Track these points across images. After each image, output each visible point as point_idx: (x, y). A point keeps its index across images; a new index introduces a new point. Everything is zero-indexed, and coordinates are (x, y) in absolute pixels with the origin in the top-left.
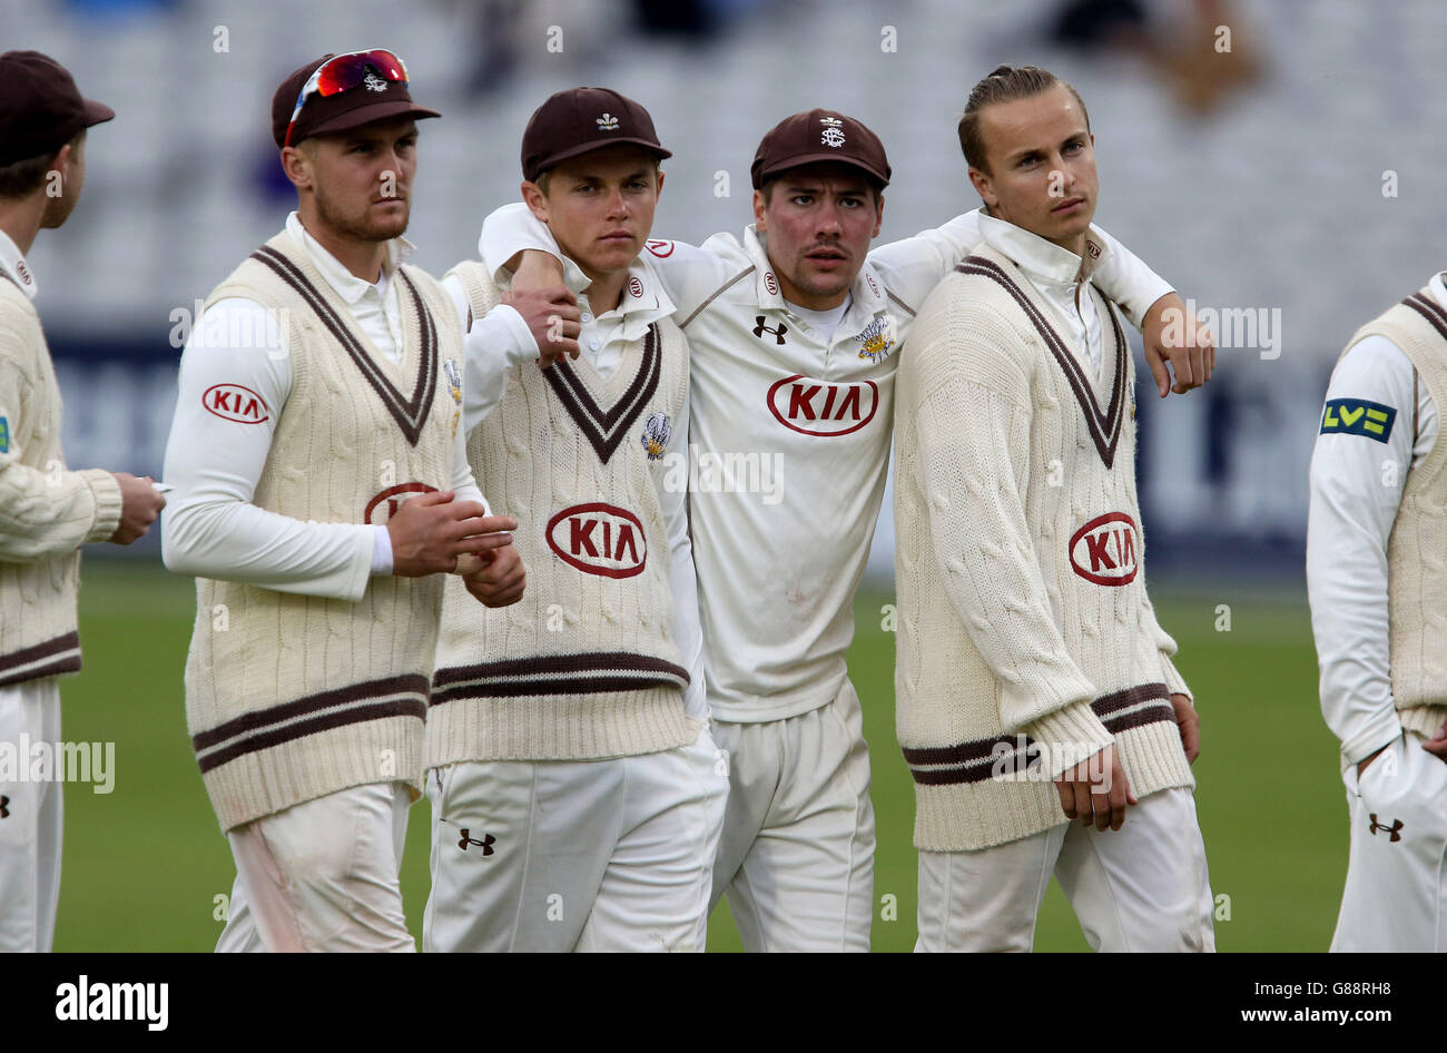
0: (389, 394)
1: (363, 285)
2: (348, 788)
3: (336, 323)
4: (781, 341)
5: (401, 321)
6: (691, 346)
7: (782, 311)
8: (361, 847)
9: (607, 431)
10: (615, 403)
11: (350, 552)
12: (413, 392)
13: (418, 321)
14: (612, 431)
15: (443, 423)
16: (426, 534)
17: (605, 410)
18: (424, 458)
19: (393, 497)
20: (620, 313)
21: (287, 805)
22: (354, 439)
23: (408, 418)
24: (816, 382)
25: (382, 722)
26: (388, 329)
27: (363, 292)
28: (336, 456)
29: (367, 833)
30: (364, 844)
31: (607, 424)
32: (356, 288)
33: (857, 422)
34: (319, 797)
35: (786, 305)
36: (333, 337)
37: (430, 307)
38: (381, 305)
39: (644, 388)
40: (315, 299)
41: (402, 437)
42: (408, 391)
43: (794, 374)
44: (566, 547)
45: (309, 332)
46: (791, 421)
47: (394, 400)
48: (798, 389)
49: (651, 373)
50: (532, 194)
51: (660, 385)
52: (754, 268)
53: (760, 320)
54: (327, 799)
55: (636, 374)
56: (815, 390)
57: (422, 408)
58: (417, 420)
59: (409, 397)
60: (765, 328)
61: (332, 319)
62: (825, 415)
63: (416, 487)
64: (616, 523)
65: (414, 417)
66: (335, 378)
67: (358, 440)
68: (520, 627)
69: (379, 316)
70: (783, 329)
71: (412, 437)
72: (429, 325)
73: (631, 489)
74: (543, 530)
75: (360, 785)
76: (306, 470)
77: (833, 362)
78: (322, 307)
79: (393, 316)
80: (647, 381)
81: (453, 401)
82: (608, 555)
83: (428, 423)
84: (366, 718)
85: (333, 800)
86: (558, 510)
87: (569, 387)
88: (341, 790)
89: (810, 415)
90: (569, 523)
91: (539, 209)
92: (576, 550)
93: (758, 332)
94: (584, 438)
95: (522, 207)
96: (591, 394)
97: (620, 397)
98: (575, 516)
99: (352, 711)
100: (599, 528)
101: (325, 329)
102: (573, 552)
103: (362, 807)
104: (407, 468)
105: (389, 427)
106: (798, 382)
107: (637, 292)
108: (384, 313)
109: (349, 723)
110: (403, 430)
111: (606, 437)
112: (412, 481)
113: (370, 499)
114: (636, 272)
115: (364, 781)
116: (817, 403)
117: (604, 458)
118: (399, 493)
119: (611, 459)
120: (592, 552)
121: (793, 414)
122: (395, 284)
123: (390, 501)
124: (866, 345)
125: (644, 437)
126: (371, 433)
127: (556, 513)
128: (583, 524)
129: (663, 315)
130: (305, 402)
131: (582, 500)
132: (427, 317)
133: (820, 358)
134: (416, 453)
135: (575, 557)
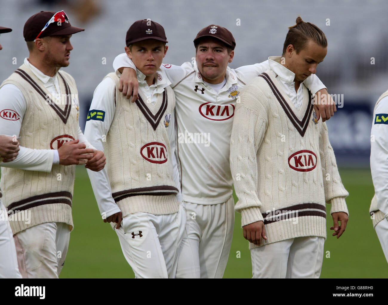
0: (57, 109)
1: (48, 78)
2: (43, 223)
3: (40, 90)
4: (203, 93)
5: (60, 88)
6: (175, 94)
7: (202, 83)
8: (46, 241)
9: (155, 120)
10: (157, 112)
11: (47, 158)
12: (65, 108)
13: (65, 87)
14: (157, 121)
15: (74, 117)
16: (70, 152)
17: (154, 114)
18: (69, 127)
19: (59, 139)
20: (156, 85)
21: (25, 228)
22: (47, 123)
23: (63, 116)
24: (214, 104)
25: (54, 204)
26: (56, 90)
27: (48, 79)
28: (41, 128)
29: (48, 237)
30: (47, 240)
31: (155, 119)
32: (46, 78)
33: (228, 117)
34: (34, 226)
35: (204, 82)
36: (39, 94)
37: (68, 83)
38: (54, 83)
39: (164, 107)
40: (33, 83)
41: (62, 121)
42: (63, 108)
43: (207, 102)
44: (146, 156)
45: (31, 93)
46: (207, 116)
47: (59, 111)
48: (208, 106)
49: (165, 102)
50: (127, 51)
51: (168, 105)
52: (195, 71)
53: (197, 87)
54: (37, 227)
55: (162, 103)
56: (213, 107)
57: (67, 113)
58: (66, 116)
59: (63, 109)
60: (198, 89)
61: (38, 89)
62: (218, 114)
63: (66, 136)
64: (159, 147)
65: (65, 116)
66: (40, 106)
67: (48, 123)
68: (135, 179)
69: (53, 86)
70: (203, 90)
71: (65, 121)
72: (68, 88)
73: (162, 137)
74: (139, 151)
75: (47, 222)
76: (33, 133)
77: (219, 99)
78: (35, 85)
79: (57, 87)
80: (165, 105)
81: (76, 110)
82: (158, 157)
83: (69, 117)
84: (49, 203)
85: (38, 227)
86: (143, 145)
87: (144, 108)
88: (41, 224)
89: (212, 114)
90: (147, 148)
91: (129, 55)
92: (149, 157)
93: (196, 90)
94: (149, 123)
95: (125, 54)
96: (150, 110)
97: (158, 110)
98: (148, 146)
99: (44, 201)
100: (155, 149)
101: (36, 92)
102: (148, 157)
103: (47, 229)
104: (63, 130)
105: (58, 119)
106: (208, 104)
107: (160, 79)
108: (55, 86)
109: (43, 204)
110: (62, 119)
111: (155, 123)
112: (65, 134)
113: (52, 140)
114: (159, 73)
115: (47, 221)
116: (214, 111)
117: (155, 129)
118: (60, 138)
119: (156, 129)
120: (154, 157)
121: (207, 114)
122: (57, 77)
123: (58, 140)
124: (231, 94)
125: (164, 121)
126: (52, 121)
127: (143, 146)
128: (150, 149)
129: (168, 85)
130: (31, 113)
131: (150, 141)
132: (67, 86)
133: (214, 98)
134: (66, 126)
135: (149, 158)
